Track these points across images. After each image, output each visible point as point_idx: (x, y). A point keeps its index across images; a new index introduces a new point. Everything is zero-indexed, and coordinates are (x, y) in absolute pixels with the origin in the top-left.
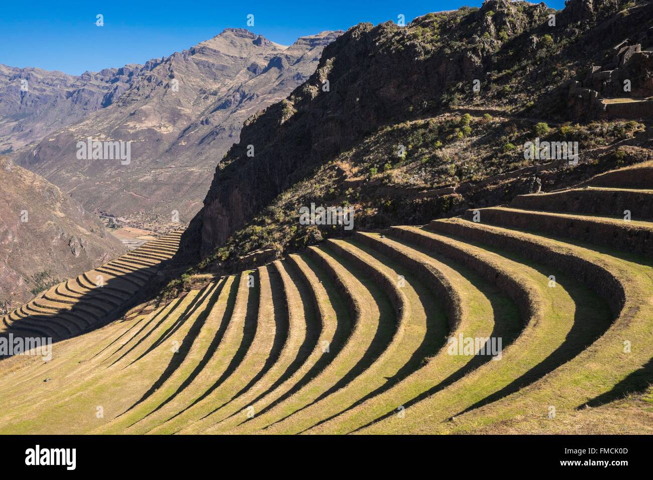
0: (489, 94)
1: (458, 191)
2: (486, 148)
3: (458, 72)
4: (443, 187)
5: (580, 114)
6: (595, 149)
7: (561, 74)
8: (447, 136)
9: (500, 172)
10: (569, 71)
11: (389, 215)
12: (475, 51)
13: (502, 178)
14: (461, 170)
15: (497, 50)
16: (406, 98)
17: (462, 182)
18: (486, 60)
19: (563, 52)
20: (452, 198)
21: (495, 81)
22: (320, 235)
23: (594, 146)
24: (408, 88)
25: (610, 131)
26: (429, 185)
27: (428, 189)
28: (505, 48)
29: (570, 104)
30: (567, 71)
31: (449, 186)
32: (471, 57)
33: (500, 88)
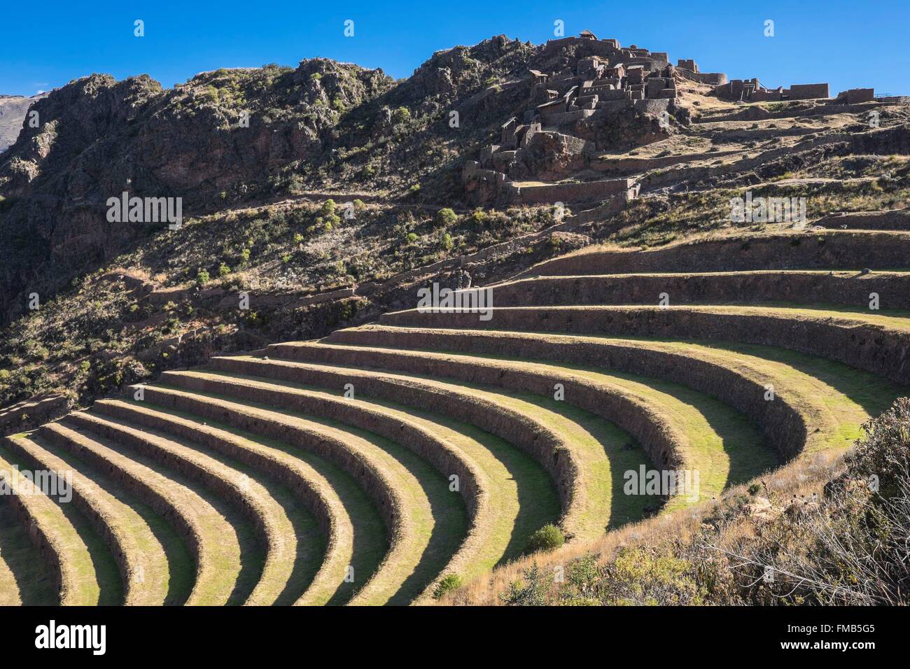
0: (344, 176)
1: (358, 292)
2: (377, 240)
3: (287, 148)
4: (335, 289)
5: (485, 198)
6: (525, 237)
7: (440, 154)
8: (307, 227)
9: (413, 267)
10: (449, 151)
11: (255, 331)
12: (307, 121)
13: (417, 274)
14: (354, 267)
15: (336, 123)
16: (206, 181)
17: (361, 282)
18: (324, 133)
19: (429, 129)
20: (353, 302)
21: (348, 160)
22: (142, 368)
23: (522, 234)
24: (207, 167)
25: (535, 217)
26: (313, 288)
27: (313, 293)
28: (347, 119)
29: (470, 188)
30: (447, 150)
31: (345, 287)
32: (303, 130)
33: (359, 169)
